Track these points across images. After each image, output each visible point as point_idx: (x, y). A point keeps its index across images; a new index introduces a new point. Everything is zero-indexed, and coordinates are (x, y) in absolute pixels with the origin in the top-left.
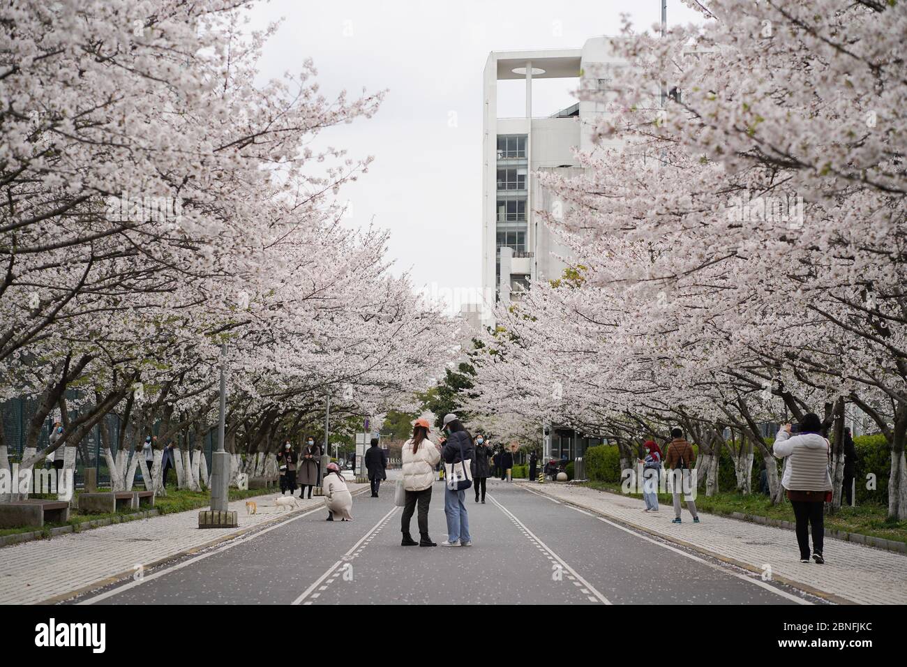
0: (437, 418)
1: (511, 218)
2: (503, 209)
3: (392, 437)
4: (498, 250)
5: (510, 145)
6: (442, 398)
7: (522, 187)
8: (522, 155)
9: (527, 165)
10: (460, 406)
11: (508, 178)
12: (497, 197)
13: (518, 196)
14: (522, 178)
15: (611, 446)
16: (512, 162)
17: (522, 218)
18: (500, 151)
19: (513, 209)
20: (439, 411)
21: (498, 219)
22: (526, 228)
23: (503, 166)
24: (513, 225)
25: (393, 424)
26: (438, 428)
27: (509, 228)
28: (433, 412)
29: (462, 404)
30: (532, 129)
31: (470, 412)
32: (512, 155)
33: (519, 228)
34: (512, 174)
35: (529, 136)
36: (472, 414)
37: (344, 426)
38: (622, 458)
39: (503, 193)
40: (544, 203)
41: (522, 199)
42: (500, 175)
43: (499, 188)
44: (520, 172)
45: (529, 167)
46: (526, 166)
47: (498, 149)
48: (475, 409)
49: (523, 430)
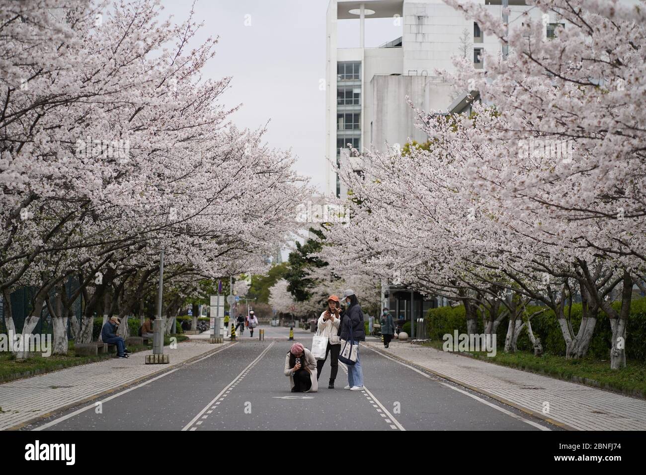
0: (289, 284)
1: (348, 127)
2: (342, 120)
3: (256, 300)
4: (338, 153)
5: (348, 70)
6: (293, 268)
7: (357, 102)
8: (357, 77)
9: (361, 85)
10: (308, 274)
11: (346, 96)
12: (338, 111)
13: (354, 110)
14: (357, 95)
15: (453, 308)
16: (350, 83)
17: (357, 127)
18: (340, 75)
19: (350, 120)
20: (290, 278)
21: (338, 128)
22: (360, 135)
23: (342, 86)
24: (350, 133)
25: (256, 290)
26: (290, 293)
27: (346, 135)
28: (286, 279)
29: (310, 272)
30: (365, 57)
31: (317, 279)
32: (349, 77)
33: (354, 135)
34: (349, 93)
35: (363, 62)
36: (318, 280)
37: (195, 289)
38: (469, 319)
39: (342, 108)
40: (378, 105)
41: (357, 112)
42: (340, 94)
43: (339, 103)
44: (356, 91)
45: (363, 86)
46: (360, 87)
47: (338, 73)
48: (321, 277)
49: (364, 293)
